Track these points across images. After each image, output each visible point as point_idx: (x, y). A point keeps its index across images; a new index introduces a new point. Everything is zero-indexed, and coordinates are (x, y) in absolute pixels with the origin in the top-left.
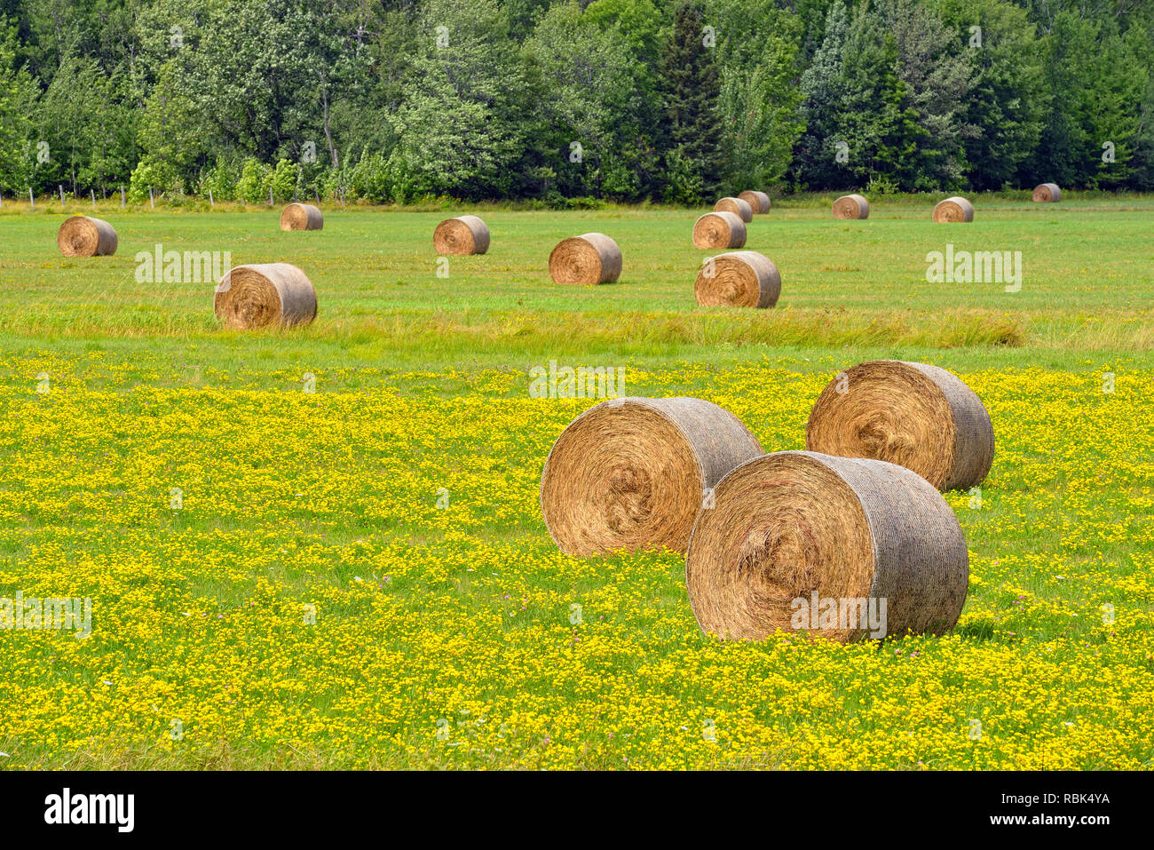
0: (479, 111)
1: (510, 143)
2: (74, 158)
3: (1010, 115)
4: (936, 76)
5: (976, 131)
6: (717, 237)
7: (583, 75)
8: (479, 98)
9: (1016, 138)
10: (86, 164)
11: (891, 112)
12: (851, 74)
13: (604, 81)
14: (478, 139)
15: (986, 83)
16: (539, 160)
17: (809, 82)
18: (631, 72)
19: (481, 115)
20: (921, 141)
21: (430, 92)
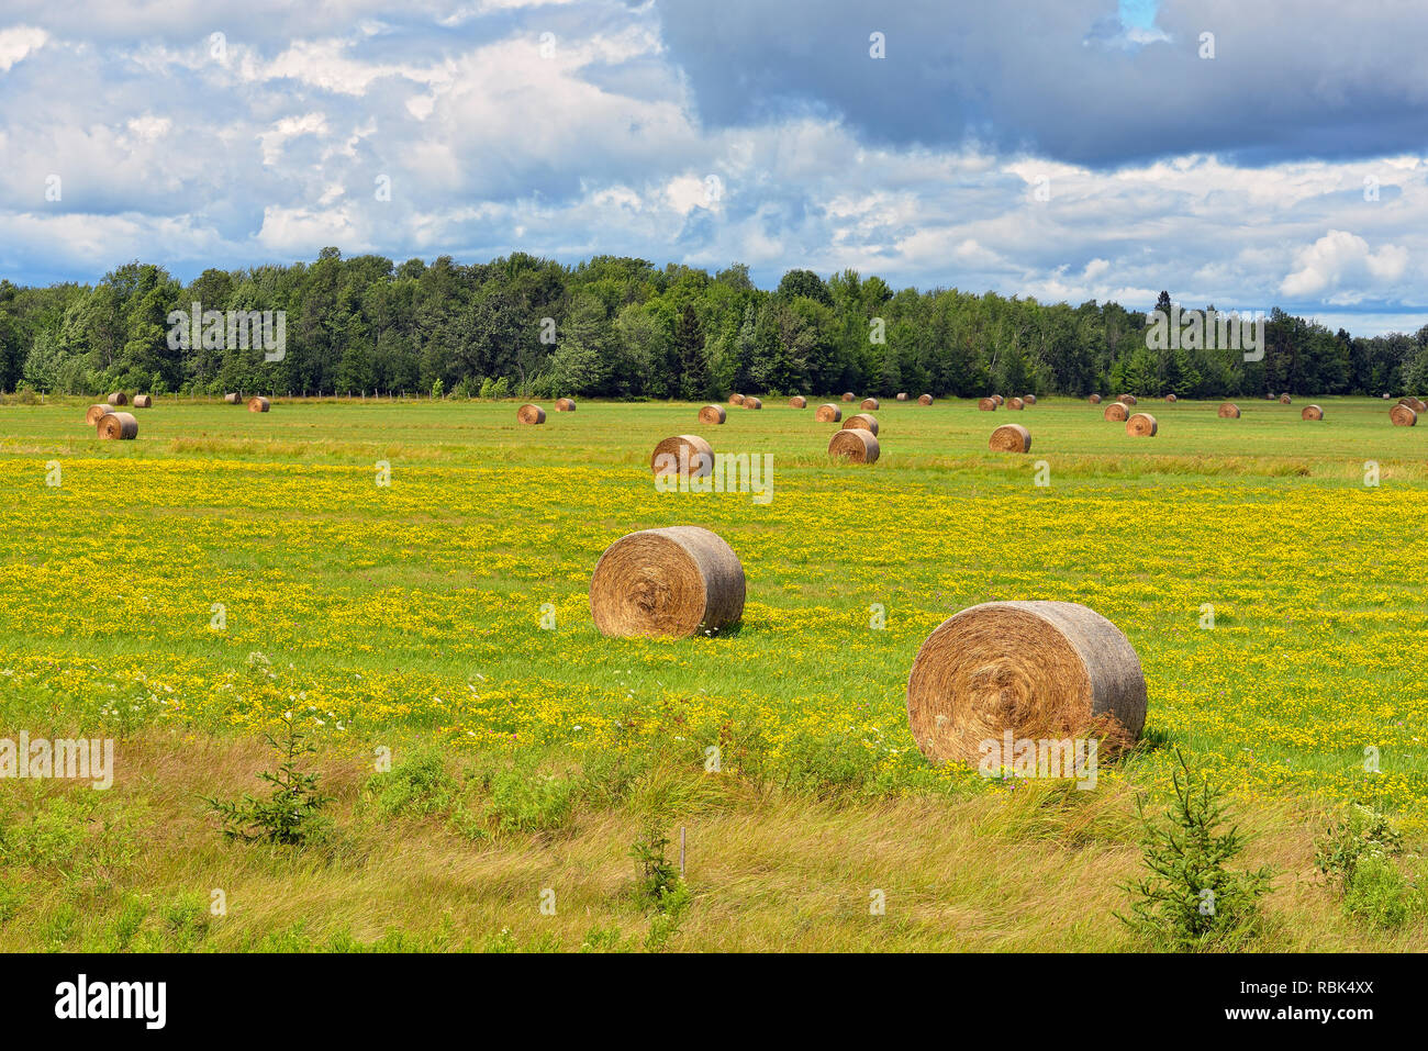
0: (593, 353)
1: (607, 370)
2: (387, 377)
3: (829, 360)
4: (798, 340)
5: (816, 367)
6: (828, 416)
7: (642, 337)
8: (593, 348)
9: (833, 371)
10: (393, 380)
11: (778, 358)
12: (759, 339)
13: (651, 340)
14: (593, 367)
15: (819, 345)
16: (622, 378)
17: (739, 343)
18: (663, 336)
19: (594, 356)
20: (792, 371)
21: (570, 345)
